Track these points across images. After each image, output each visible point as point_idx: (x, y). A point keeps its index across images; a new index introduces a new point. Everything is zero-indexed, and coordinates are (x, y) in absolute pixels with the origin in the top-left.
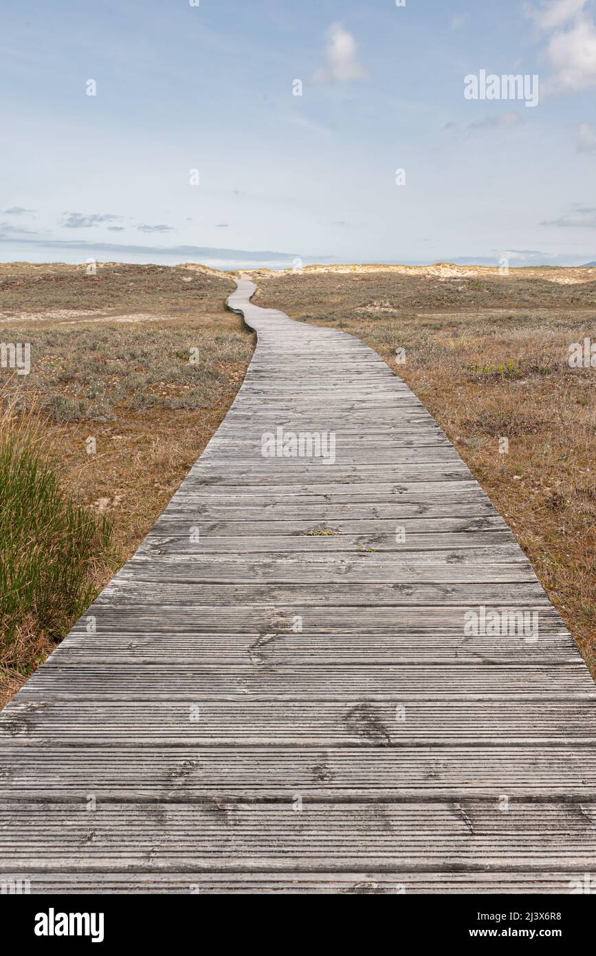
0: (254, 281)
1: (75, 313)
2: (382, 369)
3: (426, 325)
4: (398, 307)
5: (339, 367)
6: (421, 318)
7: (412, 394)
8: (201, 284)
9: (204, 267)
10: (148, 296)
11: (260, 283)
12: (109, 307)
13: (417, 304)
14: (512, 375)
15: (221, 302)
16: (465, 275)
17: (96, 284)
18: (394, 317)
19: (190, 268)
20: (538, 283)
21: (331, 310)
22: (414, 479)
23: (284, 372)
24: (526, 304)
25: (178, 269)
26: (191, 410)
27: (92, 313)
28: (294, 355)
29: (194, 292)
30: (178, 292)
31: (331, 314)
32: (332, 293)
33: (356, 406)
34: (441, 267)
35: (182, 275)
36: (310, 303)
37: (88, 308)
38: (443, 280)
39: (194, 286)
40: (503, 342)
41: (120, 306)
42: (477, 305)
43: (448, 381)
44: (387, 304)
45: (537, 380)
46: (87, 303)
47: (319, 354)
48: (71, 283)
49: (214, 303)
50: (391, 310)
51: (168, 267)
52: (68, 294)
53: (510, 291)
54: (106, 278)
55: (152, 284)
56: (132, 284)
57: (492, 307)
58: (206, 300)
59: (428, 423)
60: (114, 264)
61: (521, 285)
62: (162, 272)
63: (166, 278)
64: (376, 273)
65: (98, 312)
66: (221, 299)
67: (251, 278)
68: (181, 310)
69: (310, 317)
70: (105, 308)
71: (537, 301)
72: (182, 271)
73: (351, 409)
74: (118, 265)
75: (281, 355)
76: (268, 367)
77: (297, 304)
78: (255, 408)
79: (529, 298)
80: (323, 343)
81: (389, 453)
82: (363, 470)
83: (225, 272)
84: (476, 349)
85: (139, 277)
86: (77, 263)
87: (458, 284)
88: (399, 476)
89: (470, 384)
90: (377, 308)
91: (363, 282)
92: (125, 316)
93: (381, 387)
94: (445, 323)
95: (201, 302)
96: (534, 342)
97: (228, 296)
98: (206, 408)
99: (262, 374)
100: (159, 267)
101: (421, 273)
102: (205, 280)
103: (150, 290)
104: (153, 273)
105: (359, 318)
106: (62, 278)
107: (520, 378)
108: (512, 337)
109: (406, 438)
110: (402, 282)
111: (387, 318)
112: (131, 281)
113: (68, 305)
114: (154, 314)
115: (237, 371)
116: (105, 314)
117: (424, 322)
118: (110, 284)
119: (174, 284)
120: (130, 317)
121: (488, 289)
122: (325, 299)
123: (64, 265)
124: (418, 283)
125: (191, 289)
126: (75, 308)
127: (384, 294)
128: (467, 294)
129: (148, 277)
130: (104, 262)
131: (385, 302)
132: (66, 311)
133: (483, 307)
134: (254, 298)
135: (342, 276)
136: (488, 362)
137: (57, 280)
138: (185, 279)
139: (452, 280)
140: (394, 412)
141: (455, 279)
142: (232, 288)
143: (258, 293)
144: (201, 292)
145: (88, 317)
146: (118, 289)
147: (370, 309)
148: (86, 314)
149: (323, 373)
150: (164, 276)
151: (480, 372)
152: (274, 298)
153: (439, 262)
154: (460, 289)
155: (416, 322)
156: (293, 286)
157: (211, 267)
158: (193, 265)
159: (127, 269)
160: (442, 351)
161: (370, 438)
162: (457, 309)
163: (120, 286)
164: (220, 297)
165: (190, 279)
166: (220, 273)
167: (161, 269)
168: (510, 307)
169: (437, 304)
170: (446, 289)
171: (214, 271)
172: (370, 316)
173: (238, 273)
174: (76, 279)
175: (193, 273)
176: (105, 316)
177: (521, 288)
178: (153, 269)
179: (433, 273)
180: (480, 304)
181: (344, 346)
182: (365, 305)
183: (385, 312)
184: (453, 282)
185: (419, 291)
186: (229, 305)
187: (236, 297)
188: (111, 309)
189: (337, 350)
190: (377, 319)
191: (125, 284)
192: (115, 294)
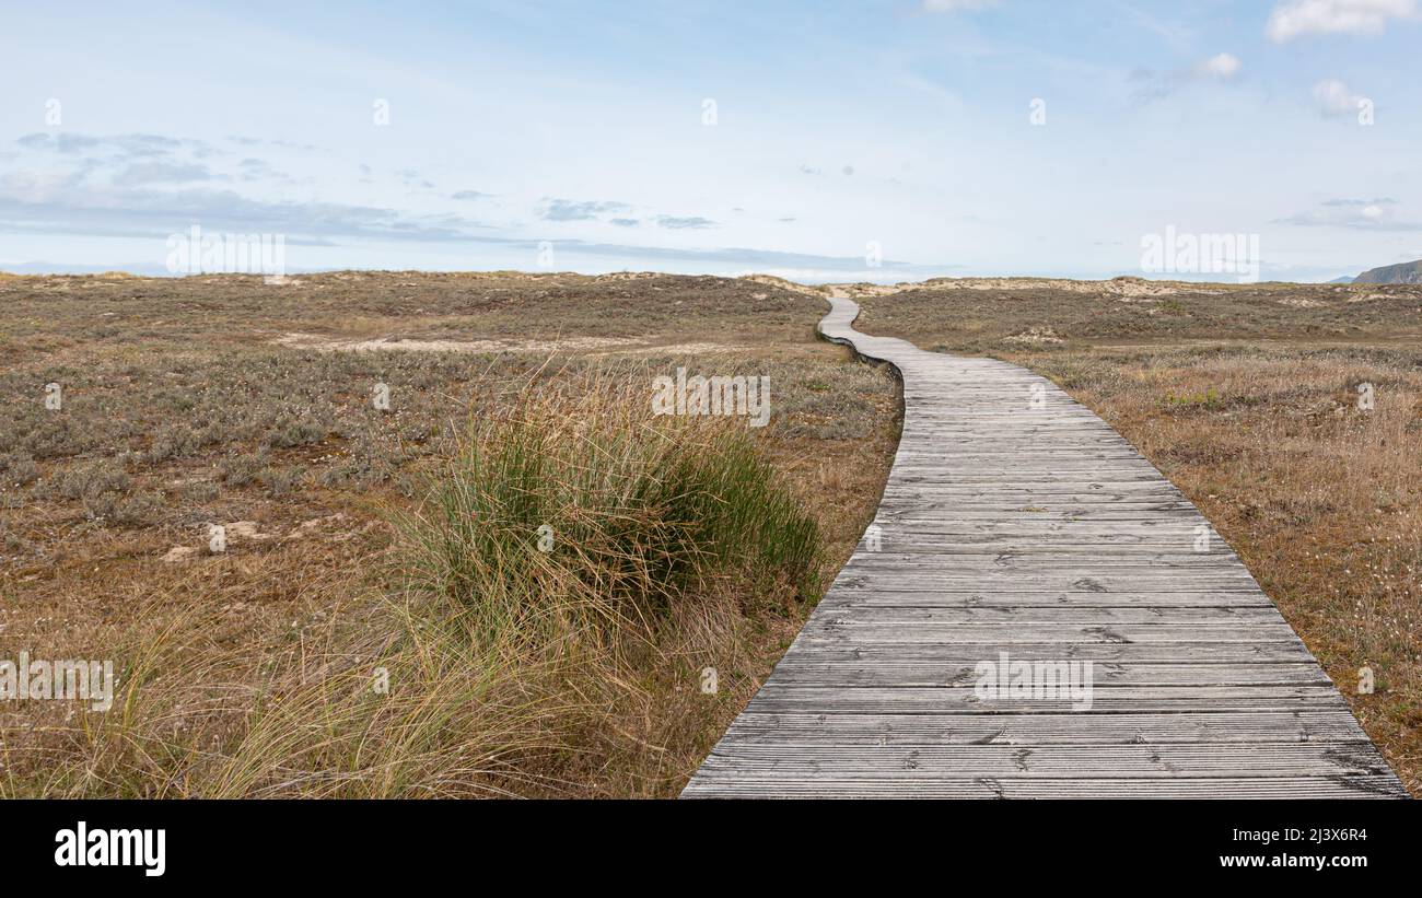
0: (855, 300)
1: (605, 342)
2: (1061, 398)
3: (1107, 358)
4: (1065, 336)
5: (1012, 395)
6: (1098, 350)
7: (1099, 419)
8: (780, 303)
9: (780, 280)
10: (703, 319)
11: (863, 303)
12: (651, 333)
13: (1091, 333)
14: (1213, 406)
15: (811, 328)
16: (1159, 294)
17: (627, 302)
18: (1061, 348)
19: (760, 281)
20: (1263, 306)
21: (972, 339)
22: (1109, 480)
23: (948, 399)
24: (1244, 333)
25: (743, 280)
26: (843, 440)
27: (629, 342)
28: (954, 383)
29: (771, 314)
30: (747, 314)
31: (972, 344)
32: (969, 317)
33: (1039, 428)
34: (1124, 282)
35: (753, 291)
36: (938, 331)
37: (622, 335)
38: (1127, 300)
39: (768, 307)
40: (1206, 374)
41: (667, 333)
42: (1176, 334)
43: (1139, 413)
44: (1050, 332)
45: (1242, 410)
46: (620, 328)
47: (981, 383)
48: (590, 301)
49: (799, 329)
50: (1055, 340)
51: (731, 279)
52: (591, 317)
53: (1222, 316)
54: (641, 294)
55: (708, 303)
56: (680, 302)
57: (1197, 337)
58: (788, 326)
59: (1120, 442)
60: (652, 274)
61: (1238, 308)
62: (723, 286)
63: (729, 294)
64: (1031, 291)
65: (636, 340)
66: (810, 325)
67: (848, 295)
68: (754, 339)
69: (945, 347)
70: (646, 335)
71: (1260, 329)
72: (749, 285)
73: (1035, 431)
74: (657, 276)
75: (937, 384)
76: (928, 395)
77: (920, 331)
78: (930, 430)
79: (1247, 325)
80: (984, 372)
81: (1082, 463)
82: (1057, 473)
83: (810, 287)
84: (1171, 380)
85: (689, 293)
86: (598, 274)
87: (1149, 306)
88: (1094, 478)
89: (1165, 416)
90: (1035, 337)
91: (1013, 302)
92: (679, 346)
93: (1063, 413)
94: (1132, 356)
95: (783, 327)
96: (1242, 373)
97: (819, 320)
98: (859, 438)
99: (923, 401)
100: (719, 279)
101: (1095, 291)
102: (786, 298)
103: (706, 311)
104: (709, 287)
105: (1012, 350)
106: (577, 294)
107: (1223, 409)
108: (1216, 368)
109: (1098, 453)
110: (1068, 301)
111: (1051, 350)
112: (678, 299)
113: (594, 331)
114: (720, 342)
115: (882, 403)
116: (646, 343)
117: (1101, 355)
118: (647, 302)
119: (741, 303)
120: (688, 346)
121: (1190, 313)
122: (960, 325)
123: (576, 275)
124: (1092, 304)
125: (766, 310)
126: (603, 335)
127: (1044, 318)
128: (1161, 319)
129: (704, 293)
130: (638, 271)
131: (1047, 329)
132: (590, 339)
133: (1184, 337)
134: (857, 323)
135: (982, 293)
136: (1186, 395)
137: (570, 295)
138: (757, 296)
139: (1141, 301)
140: (1082, 434)
141: (1145, 298)
142: (828, 309)
143: (862, 316)
144: (780, 315)
145: (623, 347)
146: (659, 310)
147: (1025, 339)
148: (620, 343)
149: (994, 401)
150: (725, 291)
151: (1175, 404)
152: (885, 324)
153: (1122, 275)
154: (1152, 312)
155: (1092, 354)
156: (911, 307)
157: (790, 280)
158: (764, 276)
159: (672, 281)
160: (1130, 385)
161: (1059, 452)
162: (1149, 339)
163: (661, 305)
164: (809, 322)
165: (764, 296)
166: (803, 289)
167: (721, 282)
168: (1221, 337)
169: (1119, 332)
170: (1132, 313)
171: (794, 285)
172: (1028, 347)
173: (829, 289)
174: (597, 294)
175: (768, 289)
176: (648, 346)
177: (1237, 312)
178: (709, 282)
179: (1112, 290)
180: (1180, 332)
181: (1011, 375)
182: (1017, 334)
183: (1048, 342)
184: (1142, 303)
185: (1093, 315)
186: (824, 332)
187: (833, 322)
188: (654, 337)
189: (1004, 379)
190: (1038, 350)
191: (669, 302)
192: (658, 316)
